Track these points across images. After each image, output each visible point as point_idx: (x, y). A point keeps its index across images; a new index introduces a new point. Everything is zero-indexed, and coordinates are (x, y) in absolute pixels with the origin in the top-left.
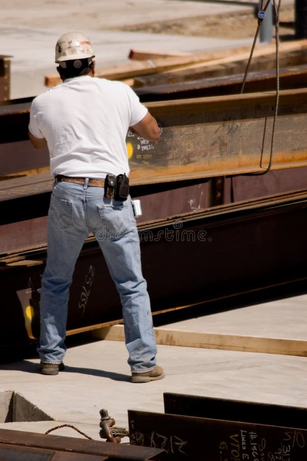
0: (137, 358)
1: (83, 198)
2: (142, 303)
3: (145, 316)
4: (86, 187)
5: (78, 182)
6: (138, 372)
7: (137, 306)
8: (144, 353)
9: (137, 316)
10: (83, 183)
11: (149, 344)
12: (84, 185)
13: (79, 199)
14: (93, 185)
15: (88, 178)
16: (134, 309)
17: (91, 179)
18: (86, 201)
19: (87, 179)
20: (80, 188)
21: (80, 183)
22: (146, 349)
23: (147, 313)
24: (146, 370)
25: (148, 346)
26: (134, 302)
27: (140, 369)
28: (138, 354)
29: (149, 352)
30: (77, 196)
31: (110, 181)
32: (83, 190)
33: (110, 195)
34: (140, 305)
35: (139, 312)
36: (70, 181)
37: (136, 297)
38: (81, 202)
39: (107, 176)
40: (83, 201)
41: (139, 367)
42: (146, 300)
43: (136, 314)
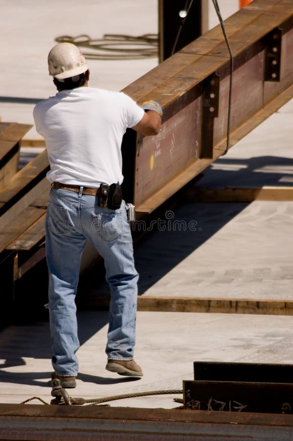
0: (115, 347)
1: (78, 205)
2: (129, 295)
3: (130, 309)
4: (80, 195)
5: (73, 190)
6: (114, 359)
7: (124, 297)
8: (122, 343)
9: (123, 307)
10: (78, 191)
11: (129, 336)
12: (78, 193)
13: (74, 206)
14: (88, 193)
15: (82, 186)
16: (121, 301)
17: (85, 188)
18: (80, 209)
19: (82, 188)
20: (75, 195)
21: (75, 191)
22: (125, 340)
23: (132, 306)
24: (121, 358)
25: (127, 337)
26: (121, 293)
27: (116, 356)
28: (116, 343)
29: (127, 343)
30: (72, 203)
31: (104, 190)
32: (78, 198)
33: (104, 204)
34: (127, 296)
35: (125, 303)
36: (65, 188)
37: (125, 289)
38: (76, 210)
39: (101, 185)
40: (77, 208)
41: (115, 354)
42: (133, 293)
43: (121, 306)
